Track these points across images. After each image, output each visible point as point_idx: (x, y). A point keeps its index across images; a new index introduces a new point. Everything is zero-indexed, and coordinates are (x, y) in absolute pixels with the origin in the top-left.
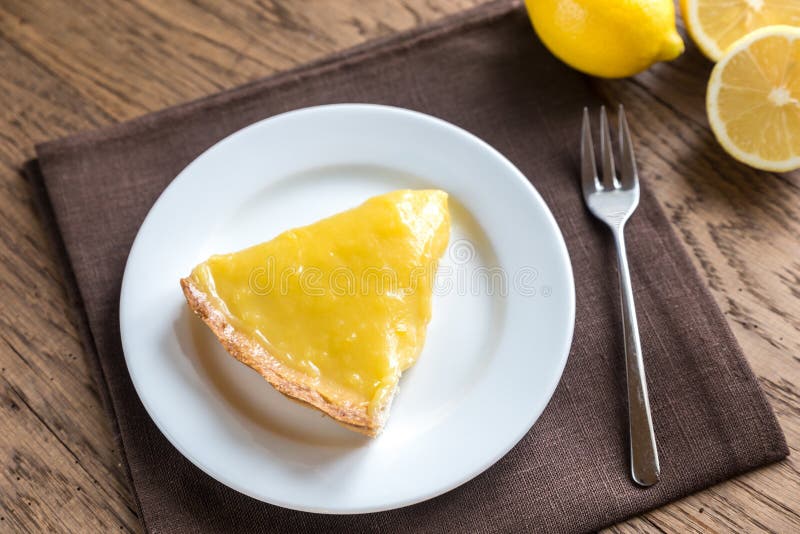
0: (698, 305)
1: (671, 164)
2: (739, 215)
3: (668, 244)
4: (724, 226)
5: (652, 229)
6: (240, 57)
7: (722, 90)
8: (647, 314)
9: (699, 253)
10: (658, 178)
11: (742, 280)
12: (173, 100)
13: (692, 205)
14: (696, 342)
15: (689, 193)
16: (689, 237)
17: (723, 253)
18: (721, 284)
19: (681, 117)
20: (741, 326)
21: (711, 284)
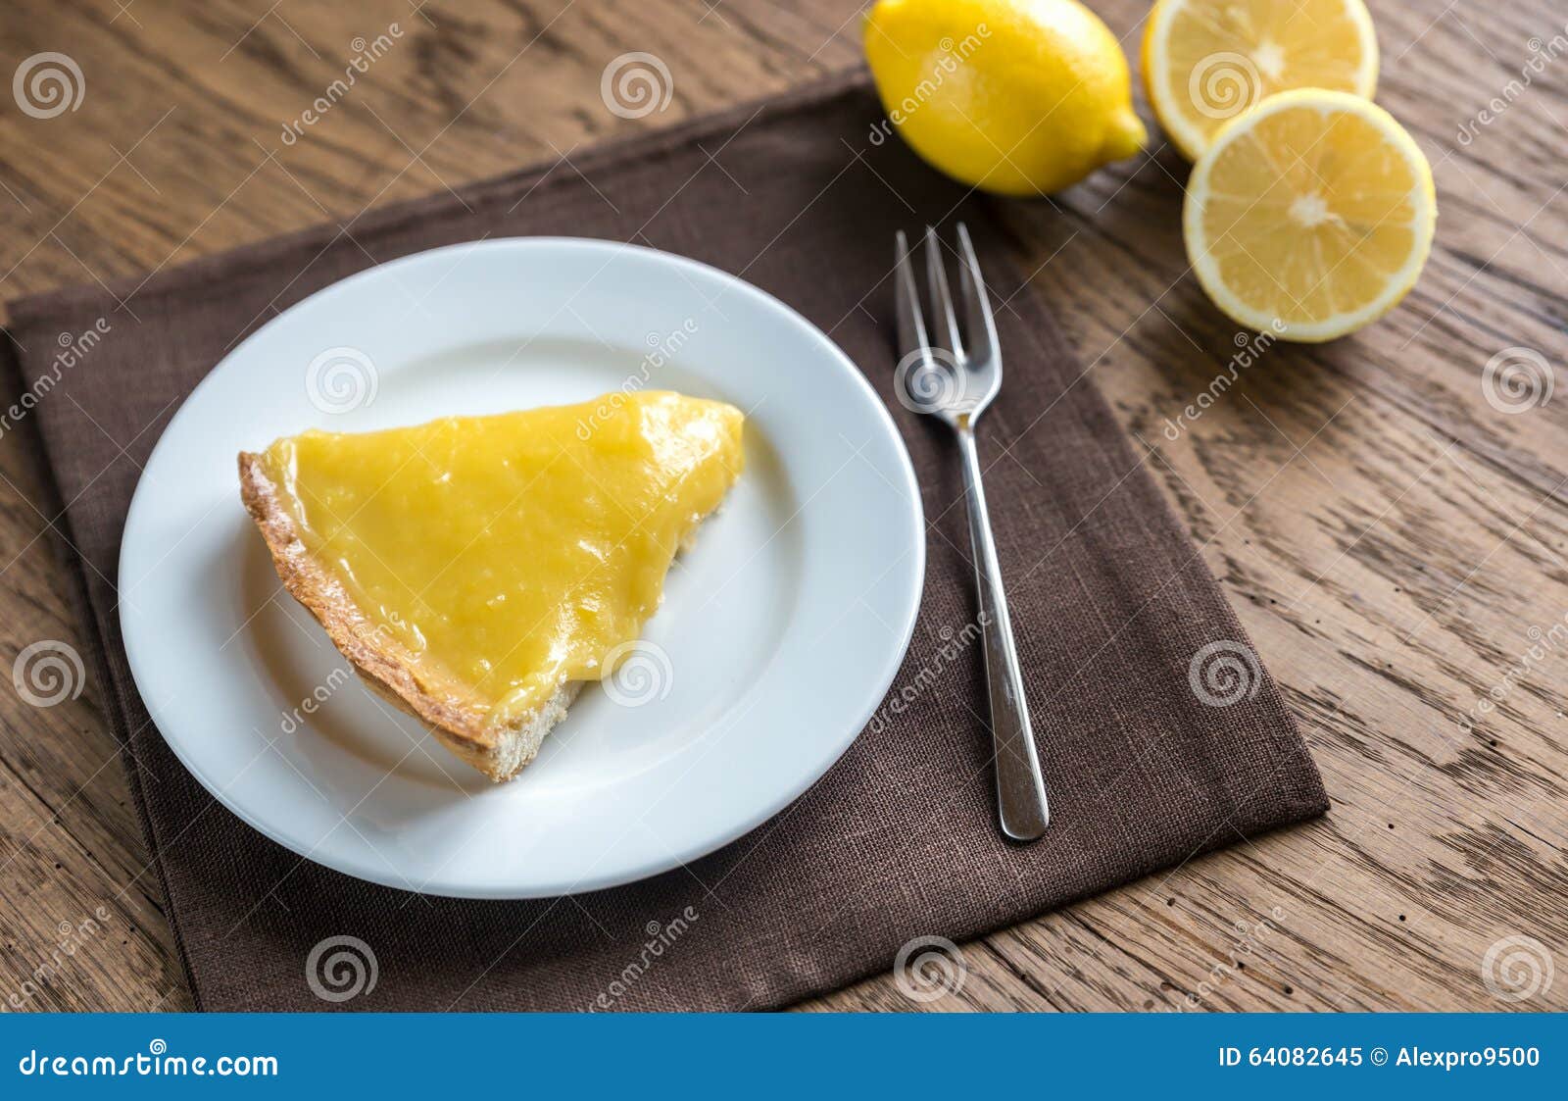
0: (1169, 560)
1: (1127, 339)
2: (1247, 422)
3: (1119, 464)
4: (1219, 440)
5: (1090, 441)
6: (374, 169)
7: (1210, 203)
8: (1079, 576)
9: (1174, 483)
10: (1105, 362)
11: (1250, 527)
12: (251, 235)
13: (1165, 407)
14: (1163, 617)
15: (1158, 385)
16: (1157, 459)
17: (1219, 484)
18: (1213, 532)
19: (1146, 264)
20: (1247, 602)
21: (1195, 533)
